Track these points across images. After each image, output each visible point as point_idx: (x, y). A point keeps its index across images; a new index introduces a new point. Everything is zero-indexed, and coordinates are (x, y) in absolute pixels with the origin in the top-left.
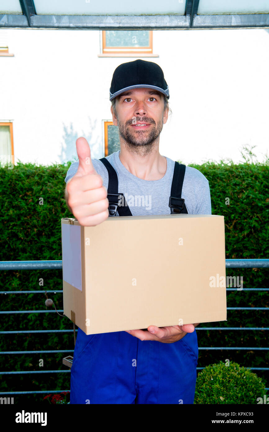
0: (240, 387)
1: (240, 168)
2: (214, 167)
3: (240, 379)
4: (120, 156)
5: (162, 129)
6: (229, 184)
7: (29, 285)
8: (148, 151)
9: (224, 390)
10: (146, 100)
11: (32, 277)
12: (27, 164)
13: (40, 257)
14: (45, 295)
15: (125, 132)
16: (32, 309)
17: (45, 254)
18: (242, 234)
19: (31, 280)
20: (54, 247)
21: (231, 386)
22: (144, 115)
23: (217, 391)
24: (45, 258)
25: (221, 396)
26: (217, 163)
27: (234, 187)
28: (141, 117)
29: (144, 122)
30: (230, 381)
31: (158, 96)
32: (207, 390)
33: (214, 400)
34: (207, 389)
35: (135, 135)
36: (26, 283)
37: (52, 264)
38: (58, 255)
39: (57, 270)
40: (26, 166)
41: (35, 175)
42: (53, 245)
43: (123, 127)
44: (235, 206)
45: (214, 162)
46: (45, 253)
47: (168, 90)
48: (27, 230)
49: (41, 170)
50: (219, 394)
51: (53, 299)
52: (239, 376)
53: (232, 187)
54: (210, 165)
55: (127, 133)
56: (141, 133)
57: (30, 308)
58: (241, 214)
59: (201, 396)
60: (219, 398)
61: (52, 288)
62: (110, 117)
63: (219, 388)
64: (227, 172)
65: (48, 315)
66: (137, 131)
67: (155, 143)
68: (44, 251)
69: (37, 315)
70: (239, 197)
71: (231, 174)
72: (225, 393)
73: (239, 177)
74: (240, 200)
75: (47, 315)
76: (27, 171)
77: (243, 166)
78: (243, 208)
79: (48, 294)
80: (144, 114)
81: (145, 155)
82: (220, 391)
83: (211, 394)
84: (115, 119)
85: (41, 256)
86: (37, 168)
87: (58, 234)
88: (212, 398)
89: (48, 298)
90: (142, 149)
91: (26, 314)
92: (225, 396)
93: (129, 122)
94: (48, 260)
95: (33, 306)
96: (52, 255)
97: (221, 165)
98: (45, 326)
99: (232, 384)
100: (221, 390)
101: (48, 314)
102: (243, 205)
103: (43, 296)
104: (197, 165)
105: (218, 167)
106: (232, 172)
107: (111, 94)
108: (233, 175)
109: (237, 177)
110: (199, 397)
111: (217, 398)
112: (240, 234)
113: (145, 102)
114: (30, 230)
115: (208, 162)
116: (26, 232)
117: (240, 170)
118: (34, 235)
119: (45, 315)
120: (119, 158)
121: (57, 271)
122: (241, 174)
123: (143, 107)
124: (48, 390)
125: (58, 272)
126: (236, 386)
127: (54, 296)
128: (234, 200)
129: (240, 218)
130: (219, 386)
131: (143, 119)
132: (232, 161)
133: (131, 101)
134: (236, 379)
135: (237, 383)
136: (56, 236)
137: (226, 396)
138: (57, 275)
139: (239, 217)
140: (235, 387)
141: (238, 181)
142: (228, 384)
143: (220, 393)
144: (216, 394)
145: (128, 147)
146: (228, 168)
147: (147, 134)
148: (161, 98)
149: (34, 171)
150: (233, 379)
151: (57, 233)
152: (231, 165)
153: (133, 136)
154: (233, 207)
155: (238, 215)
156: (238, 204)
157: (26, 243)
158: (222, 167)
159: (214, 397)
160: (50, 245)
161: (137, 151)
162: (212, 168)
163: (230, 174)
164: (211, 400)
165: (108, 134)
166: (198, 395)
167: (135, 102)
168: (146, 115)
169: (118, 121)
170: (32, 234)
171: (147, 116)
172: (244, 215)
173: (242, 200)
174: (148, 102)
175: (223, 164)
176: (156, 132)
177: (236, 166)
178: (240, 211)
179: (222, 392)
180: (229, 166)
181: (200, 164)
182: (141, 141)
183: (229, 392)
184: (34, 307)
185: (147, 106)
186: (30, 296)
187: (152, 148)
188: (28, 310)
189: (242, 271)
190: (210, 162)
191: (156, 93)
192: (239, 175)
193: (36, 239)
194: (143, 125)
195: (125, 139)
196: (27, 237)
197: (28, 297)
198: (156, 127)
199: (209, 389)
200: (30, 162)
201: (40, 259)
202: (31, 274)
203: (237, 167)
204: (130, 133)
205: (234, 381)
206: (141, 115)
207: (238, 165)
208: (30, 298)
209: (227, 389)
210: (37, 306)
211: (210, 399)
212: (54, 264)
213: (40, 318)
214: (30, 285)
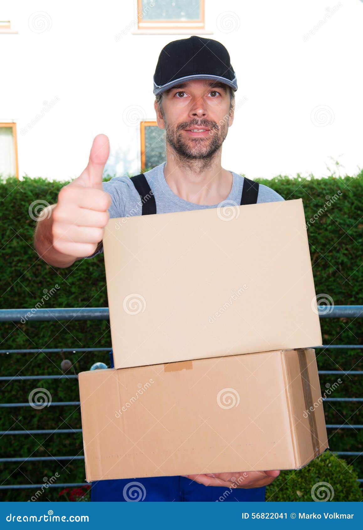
0: (324, 477)
1: (323, 183)
2: (288, 182)
3: (324, 467)
4: (166, 171)
5: (226, 135)
6: (308, 205)
7: (39, 341)
8: (205, 166)
9: (301, 482)
10: (206, 95)
11: (44, 330)
12: (37, 178)
13: (54, 304)
14: (61, 354)
15: (175, 139)
16: (43, 374)
17: (60, 300)
18: (325, 273)
19: (42, 335)
20: (73, 290)
21: (312, 477)
22: (203, 117)
23: (293, 483)
24: (60, 305)
25: (299, 490)
26: (292, 176)
27: (315, 209)
28: (199, 120)
29: (203, 127)
30: (310, 470)
31: (222, 89)
32: (279, 482)
33: (289, 496)
34: (280, 480)
35: (191, 144)
36: (36, 339)
37: (70, 313)
38: (78, 301)
39: (76, 321)
40: (35, 181)
41: (46, 193)
42: (71, 287)
43: (173, 132)
44: (316, 235)
45: (287, 175)
46: (60, 298)
47: (236, 81)
48: (37, 267)
49: (55, 187)
50: (295, 488)
51: (71, 360)
52: (323, 464)
53: (312, 209)
54: (282, 179)
55: (179, 141)
56: (199, 142)
57: (40, 372)
58: (324, 245)
59: (271, 490)
60: (296, 493)
61: (70, 345)
62: (152, 115)
63: (295, 479)
64: (306, 189)
65: (65, 382)
66: (194, 139)
67: (216, 154)
68: (60, 295)
69: (50, 382)
70: (321, 222)
71: (311, 191)
72: (304, 486)
73: (322, 195)
74: (322, 227)
75: (63, 382)
76: (36, 188)
77: (327, 181)
78: (327, 237)
79: (64, 353)
80: (204, 115)
81: (201, 171)
82: (296, 484)
83: (285, 488)
84: (161, 120)
85: (55, 302)
86: (49, 184)
87: (78, 273)
88: (286, 493)
89: (66, 359)
90: (197, 164)
91: (34, 380)
92: (303, 490)
93: (183, 126)
94: (65, 307)
95: (44, 369)
96: (70, 301)
97: (297, 179)
98: (61, 397)
99: (312, 475)
100: (298, 482)
101: (65, 380)
102: (327, 233)
103: (58, 357)
104: (265, 179)
105: (294, 182)
106: (312, 188)
107: (157, 86)
108: (314, 192)
109: (318, 196)
110: (269, 492)
111: (293, 492)
112: (323, 272)
113: (205, 98)
114: (40, 267)
115: (280, 176)
116: (34, 270)
117: (323, 186)
118: (46, 274)
119: (61, 382)
120: (163, 173)
121: (77, 323)
122: (324, 192)
123: (202, 105)
124: (64, 482)
125: (79, 324)
126: (318, 477)
127: (72, 356)
128: (316, 227)
129: (323, 250)
130: (295, 476)
131: (202, 122)
132: (312, 175)
133: (185, 95)
134: (318, 467)
135: (319, 473)
136: (75, 276)
137: (305, 491)
138: (77, 327)
139: (321, 249)
140: (316, 479)
141: (320, 201)
142: (307, 474)
143: (296, 486)
144: (291, 487)
145: (179, 160)
146: (307, 183)
147: (208, 143)
148: (226, 92)
149: (46, 187)
150: (314, 467)
151: (76, 272)
152: (312, 180)
153: (187, 146)
154: (314, 236)
155: (321, 247)
156: (321, 231)
157: (35, 285)
158: (299, 182)
159: (288, 492)
160: (68, 288)
161: (191, 166)
162: (285, 184)
163: (309, 191)
164: (285, 496)
165: (146, 138)
166: (267, 489)
167: (191, 98)
168: (206, 116)
169: (166, 123)
170: (43, 273)
171: (207, 118)
172: (328, 246)
173: (325, 226)
174: (209, 98)
175: (300, 178)
176: (219, 139)
177: (317, 180)
178: (323, 242)
179: (299, 484)
180: (308, 181)
181: (270, 178)
182: (198, 152)
183: (309, 485)
184: (46, 371)
185: (207, 103)
186: (41, 356)
187: (212, 161)
188: (38, 375)
189: (326, 322)
190: (283, 175)
191: (219, 85)
192: (321, 193)
193: (48, 280)
194: (202, 130)
195: (175, 148)
196: (37, 276)
197: (38, 358)
198: (220, 133)
199: (282, 480)
200: (39, 176)
201: (55, 306)
202: (42, 326)
203: (319, 183)
204: (184, 141)
205: (316, 470)
206: (200, 117)
207: (320, 179)
208: (41, 360)
209: (306, 480)
210: (50, 370)
211: (283, 494)
212: (72, 312)
213: (54, 386)
214: (41, 341)
